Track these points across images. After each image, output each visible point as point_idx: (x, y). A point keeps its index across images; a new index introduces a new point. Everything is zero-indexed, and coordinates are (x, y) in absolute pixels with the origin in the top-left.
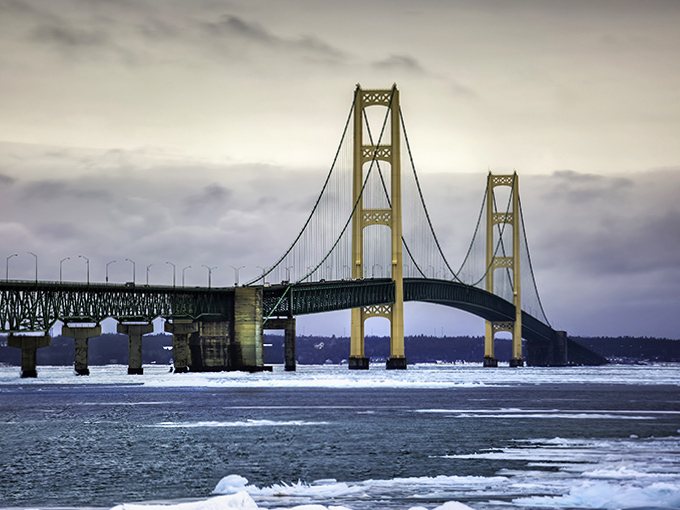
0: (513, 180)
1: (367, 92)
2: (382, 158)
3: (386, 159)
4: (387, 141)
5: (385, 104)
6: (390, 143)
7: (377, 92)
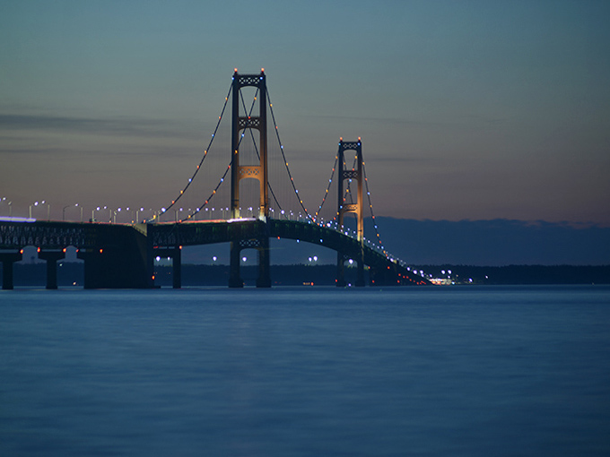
0: (357, 147)
1: (242, 76)
2: (253, 126)
3: (256, 128)
4: (257, 113)
5: (256, 85)
6: (259, 115)
7: (249, 76)
